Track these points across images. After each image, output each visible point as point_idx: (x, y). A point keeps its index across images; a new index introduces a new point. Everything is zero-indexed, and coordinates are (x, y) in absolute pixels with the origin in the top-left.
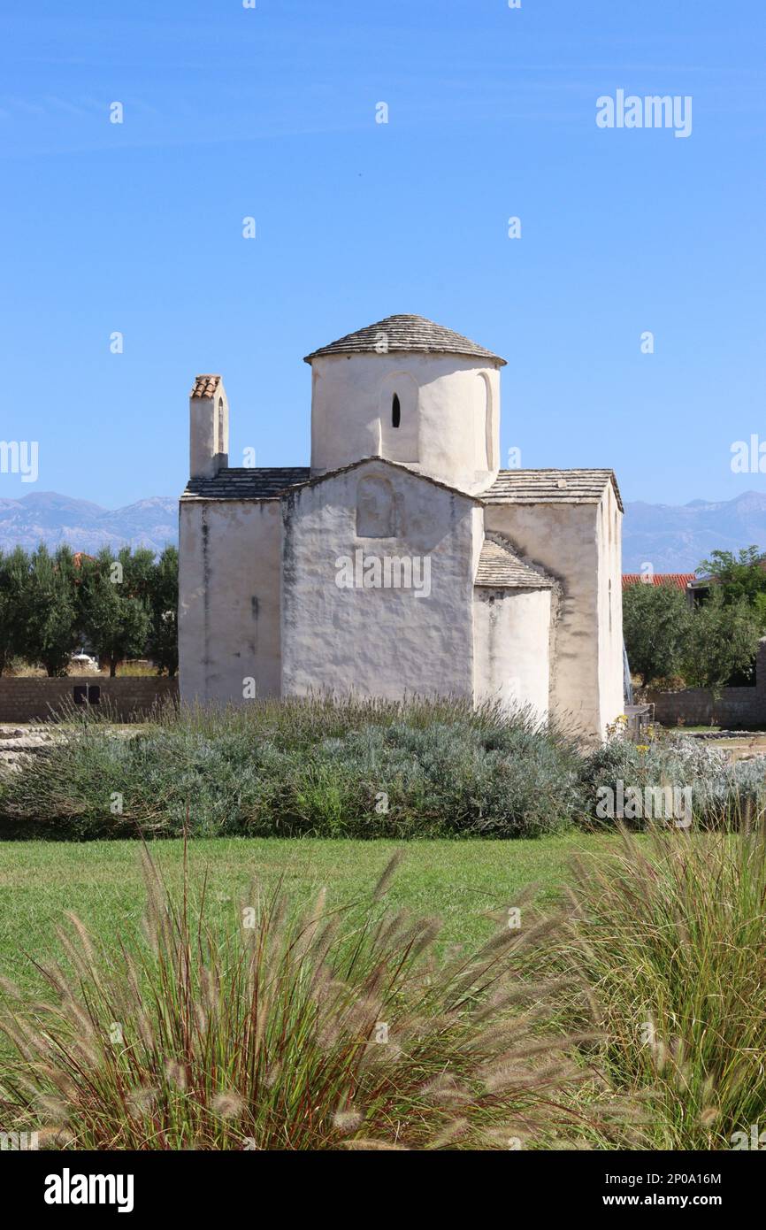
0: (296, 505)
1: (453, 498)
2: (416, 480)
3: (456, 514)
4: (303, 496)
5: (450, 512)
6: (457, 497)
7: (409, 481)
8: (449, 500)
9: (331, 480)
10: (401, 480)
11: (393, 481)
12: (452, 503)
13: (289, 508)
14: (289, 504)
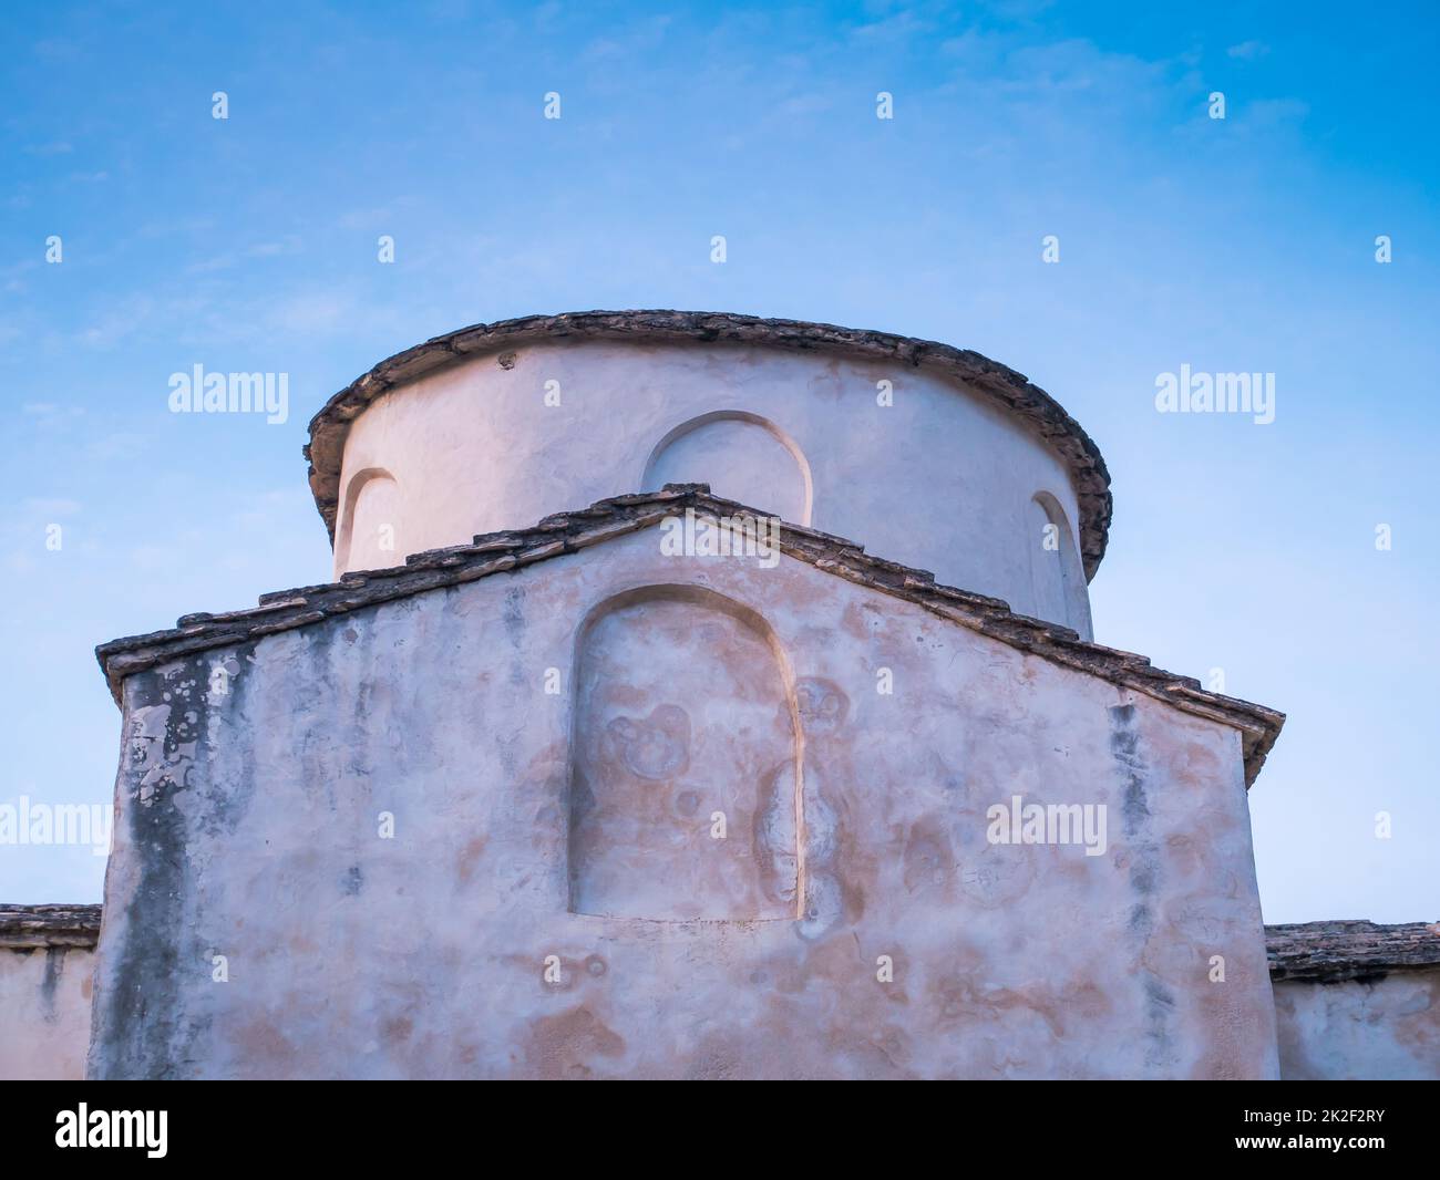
0: (215, 721)
1: (1124, 713)
2: (912, 621)
3: (1151, 798)
4: (257, 685)
5: (1119, 783)
6: (1148, 710)
7: (875, 622)
8: (1107, 725)
9: (433, 605)
10: (826, 615)
11: (783, 620)
12: (1119, 738)
13: (174, 740)
14: (176, 717)
